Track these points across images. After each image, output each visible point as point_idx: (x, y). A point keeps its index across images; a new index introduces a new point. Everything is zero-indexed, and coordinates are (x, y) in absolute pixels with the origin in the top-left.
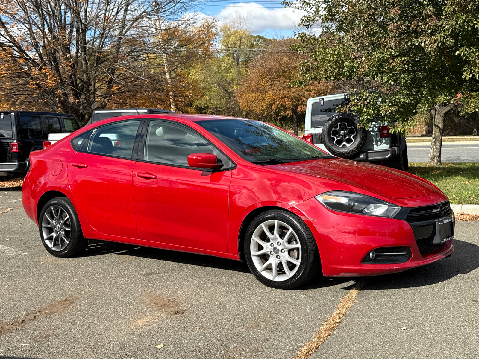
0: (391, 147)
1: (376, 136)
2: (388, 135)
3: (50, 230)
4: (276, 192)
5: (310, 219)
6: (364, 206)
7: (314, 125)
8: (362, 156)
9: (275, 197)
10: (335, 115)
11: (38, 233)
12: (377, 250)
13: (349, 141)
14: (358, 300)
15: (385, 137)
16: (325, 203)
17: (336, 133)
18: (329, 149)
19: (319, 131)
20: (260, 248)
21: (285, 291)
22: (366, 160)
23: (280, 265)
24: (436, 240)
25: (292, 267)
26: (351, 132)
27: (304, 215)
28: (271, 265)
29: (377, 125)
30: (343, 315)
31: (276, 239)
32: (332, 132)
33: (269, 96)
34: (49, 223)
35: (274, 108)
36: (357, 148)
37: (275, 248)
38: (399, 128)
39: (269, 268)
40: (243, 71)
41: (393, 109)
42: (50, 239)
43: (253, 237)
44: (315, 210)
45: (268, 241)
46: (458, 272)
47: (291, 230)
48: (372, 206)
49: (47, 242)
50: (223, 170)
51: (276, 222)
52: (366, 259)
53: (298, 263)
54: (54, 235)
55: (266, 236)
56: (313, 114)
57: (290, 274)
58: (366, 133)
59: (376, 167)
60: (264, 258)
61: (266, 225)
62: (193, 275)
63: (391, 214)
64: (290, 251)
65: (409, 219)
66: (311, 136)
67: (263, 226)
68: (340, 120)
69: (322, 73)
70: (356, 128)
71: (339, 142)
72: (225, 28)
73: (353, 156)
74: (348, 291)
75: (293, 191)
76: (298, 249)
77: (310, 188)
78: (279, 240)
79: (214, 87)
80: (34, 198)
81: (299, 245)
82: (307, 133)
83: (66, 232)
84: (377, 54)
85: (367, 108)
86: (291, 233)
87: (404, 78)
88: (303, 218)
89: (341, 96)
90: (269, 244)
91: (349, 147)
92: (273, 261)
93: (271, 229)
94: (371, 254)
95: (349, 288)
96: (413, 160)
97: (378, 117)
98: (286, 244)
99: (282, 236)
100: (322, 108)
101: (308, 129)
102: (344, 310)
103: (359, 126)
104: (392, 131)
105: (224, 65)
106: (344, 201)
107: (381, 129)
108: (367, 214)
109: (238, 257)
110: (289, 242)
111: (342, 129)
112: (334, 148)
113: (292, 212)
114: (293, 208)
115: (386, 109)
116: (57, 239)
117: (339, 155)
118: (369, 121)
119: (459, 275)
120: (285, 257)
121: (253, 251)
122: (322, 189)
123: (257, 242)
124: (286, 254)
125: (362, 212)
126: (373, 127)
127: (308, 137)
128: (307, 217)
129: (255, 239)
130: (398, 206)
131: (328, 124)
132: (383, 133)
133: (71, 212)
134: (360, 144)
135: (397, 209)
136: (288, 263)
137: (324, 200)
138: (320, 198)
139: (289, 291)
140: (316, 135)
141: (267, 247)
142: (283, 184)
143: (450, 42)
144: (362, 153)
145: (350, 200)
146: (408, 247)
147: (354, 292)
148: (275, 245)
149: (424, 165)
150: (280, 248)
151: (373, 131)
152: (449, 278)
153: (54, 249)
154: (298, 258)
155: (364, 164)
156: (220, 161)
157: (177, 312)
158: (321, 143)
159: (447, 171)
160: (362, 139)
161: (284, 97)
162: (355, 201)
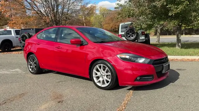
0: (145, 38)
1: (141, 35)
2: (144, 34)
3: (31, 65)
4: (103, 54)
5: (114, 64)
6: (136, 59)
7: (122, 32)
8: (136, 41)
9: (102, 55)
10: (128, 29)
11: (27, 66)
12: (141, 76)
13: (132, 36)
14: (133, 96)
15: (143, 35)
16: (120, 58)
17: (128, 34)
18: (126, 39)
19: (123, 33)
20: (96, 74)
21: (105, 91)
22: (137, 42)
23: (103, 81)
24: (164, 72)
25: (108, 82)
26: (133, 33)
27: (112, 62)
28: (100, 80)
29: (141, 31)
30: (126, 104)
31: (102, 71)
32: (127, 33)
33: (111, 25)
34: (30, 63)
35: (113, 28)
36: (135, 38)
37: (102, 74)
38: (148, 32)
39: (99, 82)
40: (105, 19)
41: (146, 26)
42: (31, 68)
43: (94, 70)
44: (116, 60)
45: (99, 72)
46: (171, 82)
47: (107, 68)
48: (139, 59)
49: (30, 69)
50: (84, 45)
51: (102, 65)
52: (136, 80)
53: (110, 80)
54: (32, 67)
55: (98, 70)
56: (122, 28)
57: (107, 84)
58: (137, 33)
59: (140, 44)
60: (98, 78)
61: (98, 66)
62: (74, 83)
63: (146, 62)
64: (107, 76)
65: (153, 64)
66: (121, 35)
67: (97, 66)
68: (130, 30)
69: (124, 15)
70: (134, 32)
71: (129, 37)
72: (101, 8)
73: (134, 40)
74: (129, 91)
75: (109, 53)
76: (110, 75)
77: (114, 52)
78: (103, 71)
79: (97, 23)
80: (26, 54)
81: (110, 74)
82: (120, 34)
83: (35, 66)
84: (141, 8)
85: (138, 26)
86: (107, 69)
87: (150, 16)
88: (112, 64)
89: (130, 23)
90: (99, 73)
91: (132, 38)
92: (101, 79)
93: (100, 67)
94: (138, 78)
95: (129, 89)
96: (151, 42)
97: (141, 29)
98: (106, 73)
99: (104, 70)
100: (124, 26)
101: (120, 33)
102: (127, 101)
103: (135, 31)
104: (146, 33)
105: (100, 17)
106: (127, 57)
107: (142, 32)
108: (137, 62)
109: (89, 77)
110: (107, 72)
111: (130, 33)
112: (128, 38)
113: (107, 61)
114: (108, 60)
115: (144, 26)
116: (32, 68)
117: (129, 40)
118: (138, 30)
119: (171, 83)
120: (105, 78)
121: (94, 75)
122: (119, 52)
123: (95, 72)
124: (106, 77)
125: (134, 61)
126: (140, 32)
127: (120, 35)
128: (113, 63)
129: (95, 71)
130: (149, 59)
131: (126, 31)
132: (143, 34)
133: (36, 59)
134: (136, 37)
135: (148, 60)
136: (106, 80)
137: (120, 56)
138: (118, 56)
139: (106, 91)
140: (122, 34)
141: (99, 74)
142: (105, 51)
143: (165, 4)
144: (136, 40)
145: (130, 57)
146: (153, 75)
147: (131, 91)
148: (102, 73)
149: (154, 43)
150: (103, 74)
151: (140, 33)
152: (167, 85)
153: (32, 71)
154: (110, 79)
155: (137, 43)
156: (82, 42)
157: (60, 102)
158: (124, 37)
159: (162, 45)
160: (136, 35)
161: (115, 25)
162: (132, 57)
